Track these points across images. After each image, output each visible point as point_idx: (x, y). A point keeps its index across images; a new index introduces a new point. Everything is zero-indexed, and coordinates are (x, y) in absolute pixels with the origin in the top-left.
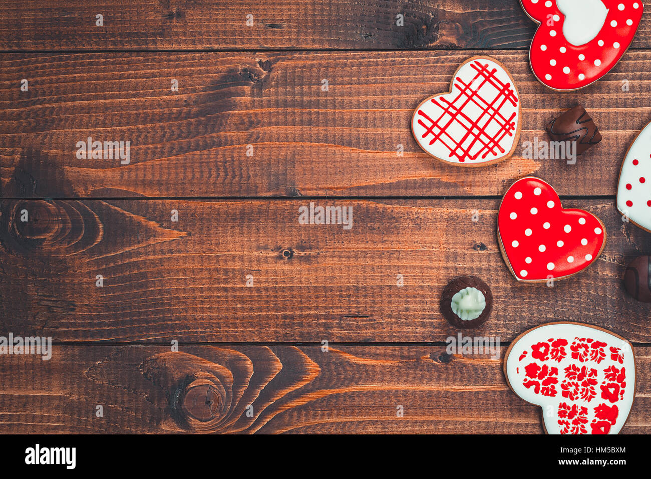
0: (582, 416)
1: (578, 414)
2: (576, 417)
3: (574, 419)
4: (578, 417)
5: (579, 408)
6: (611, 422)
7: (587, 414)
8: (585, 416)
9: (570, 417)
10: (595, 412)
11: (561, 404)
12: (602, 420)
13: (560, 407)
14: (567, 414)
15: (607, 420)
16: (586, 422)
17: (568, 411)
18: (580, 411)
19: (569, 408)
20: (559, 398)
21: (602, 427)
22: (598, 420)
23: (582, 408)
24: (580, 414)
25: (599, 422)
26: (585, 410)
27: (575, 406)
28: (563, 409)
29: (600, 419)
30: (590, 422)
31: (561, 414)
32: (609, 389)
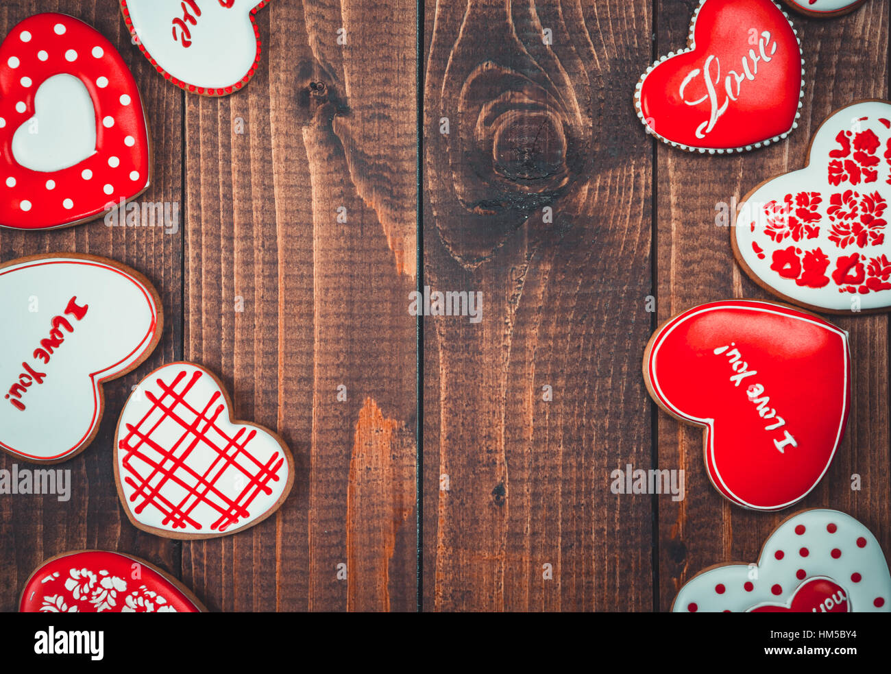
0: (804, 231)
1: (806, 223)
2: (801, 221)
3: (798, 218)
4: (801, 225)
5: (817, 225)
6: (800, 277)
7: (809, 237)
8: (805, 236)
9: (801, 213)
10: (813, 251)
11: (819, 194)
12: (802, 264)
13: (814, 194)
14: (803, 207)
15: (803, 271)
16: (796, 238)
17: (808, 208)
18: (812, 226)
19: (814, 208)
20: (827, 191)
21: (791, 265)
22: (802, 256)
23: (818, 229)
24: (808, 228)
25: (798, 258)
26: (814, 233)
27: (818, 217)
28: (811, 198)
29: (804, 260)
30: (796, 245)
31: (802, 198)
32: (855, 267)
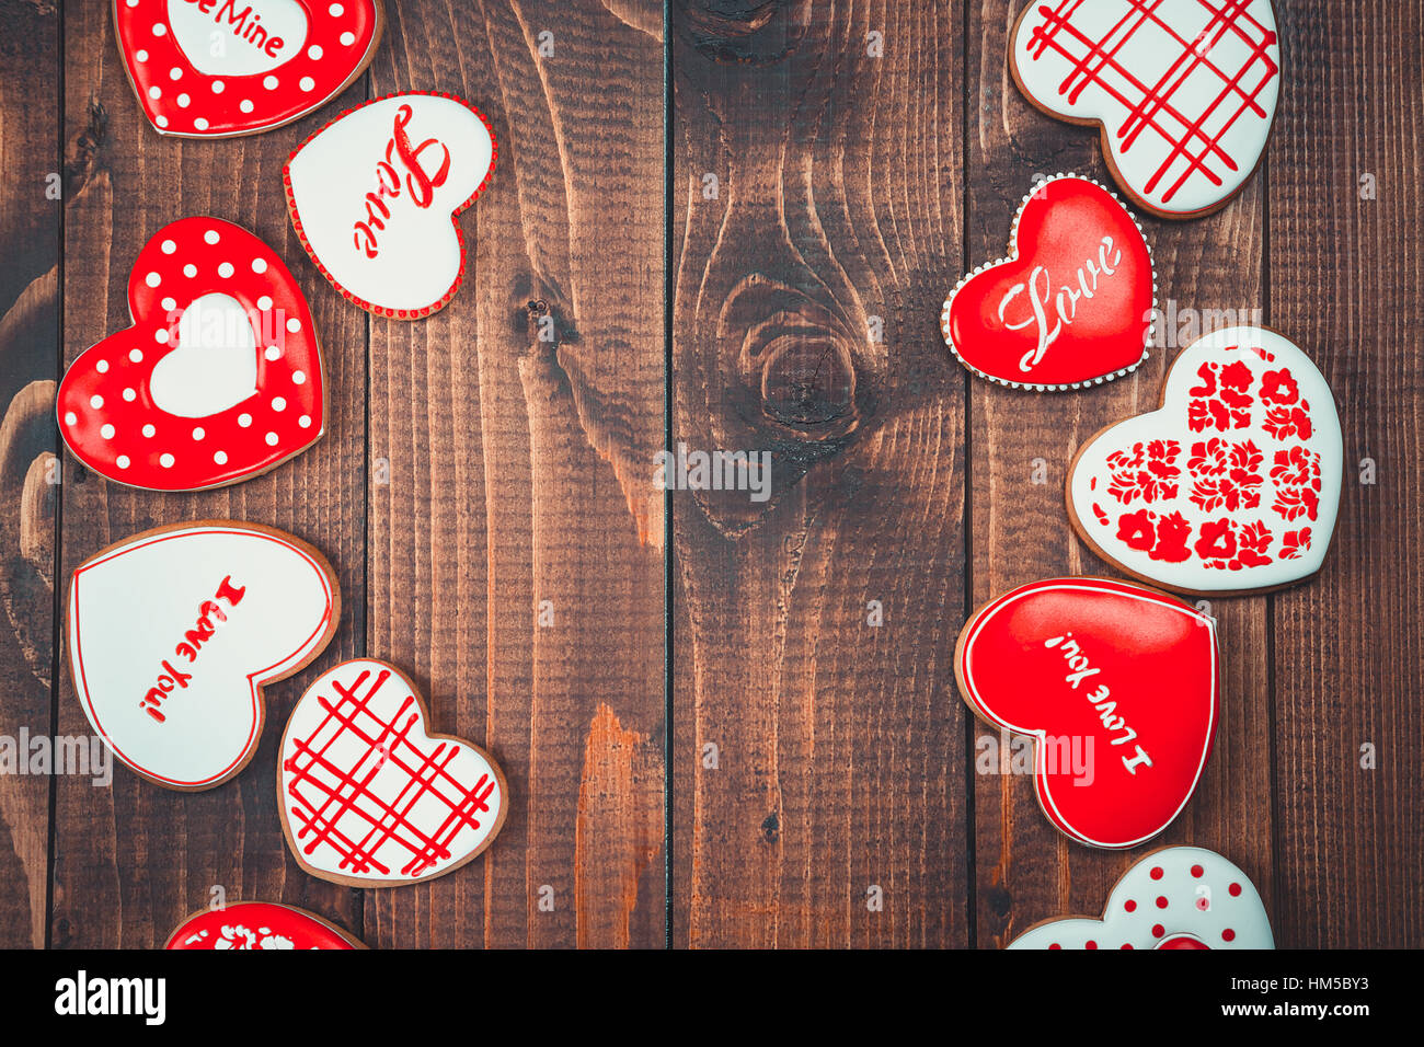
0: (1159, 489)
1: (1161, 480)
2: (1154, 477)
3: (1150, 473)
4: (1154, 482)
5: (1175, 482)
6: (1154, 549)
7: (1165, 498)
8: (1160, 496)
9: (1154, 466)
10: (1171, 515)
11: (1177, 443)
12: (1156, 531)
13: (1170, 443)
14: (1157, 459)
15: (1157, 540)
16: (1148, 498)
17: (1164, 461)
18: (1168, 484)
19: (1171, 460)
20: (1187, 439)
21: (1143, 533)
22: (1156, 522)
23: (1176, 487)
24: (1163, 486)
25: (1152, 525)
26: (1171, 493)
27: (1176, 471)
28: (1166, 448)
29: (1159, 527)
30: (1149, 507)
31: (1156, 448)
32: (1224, 536)
